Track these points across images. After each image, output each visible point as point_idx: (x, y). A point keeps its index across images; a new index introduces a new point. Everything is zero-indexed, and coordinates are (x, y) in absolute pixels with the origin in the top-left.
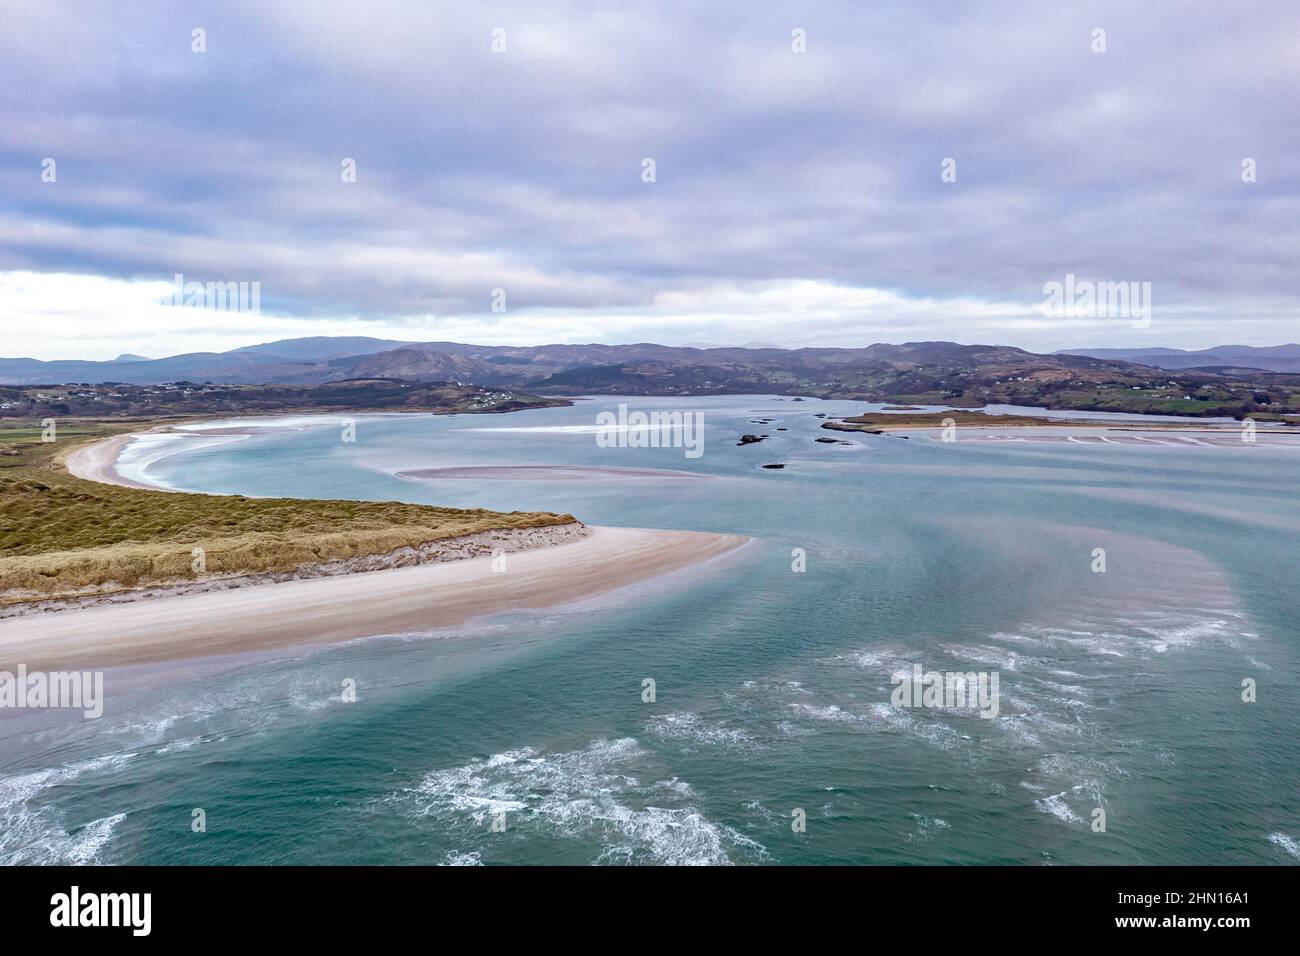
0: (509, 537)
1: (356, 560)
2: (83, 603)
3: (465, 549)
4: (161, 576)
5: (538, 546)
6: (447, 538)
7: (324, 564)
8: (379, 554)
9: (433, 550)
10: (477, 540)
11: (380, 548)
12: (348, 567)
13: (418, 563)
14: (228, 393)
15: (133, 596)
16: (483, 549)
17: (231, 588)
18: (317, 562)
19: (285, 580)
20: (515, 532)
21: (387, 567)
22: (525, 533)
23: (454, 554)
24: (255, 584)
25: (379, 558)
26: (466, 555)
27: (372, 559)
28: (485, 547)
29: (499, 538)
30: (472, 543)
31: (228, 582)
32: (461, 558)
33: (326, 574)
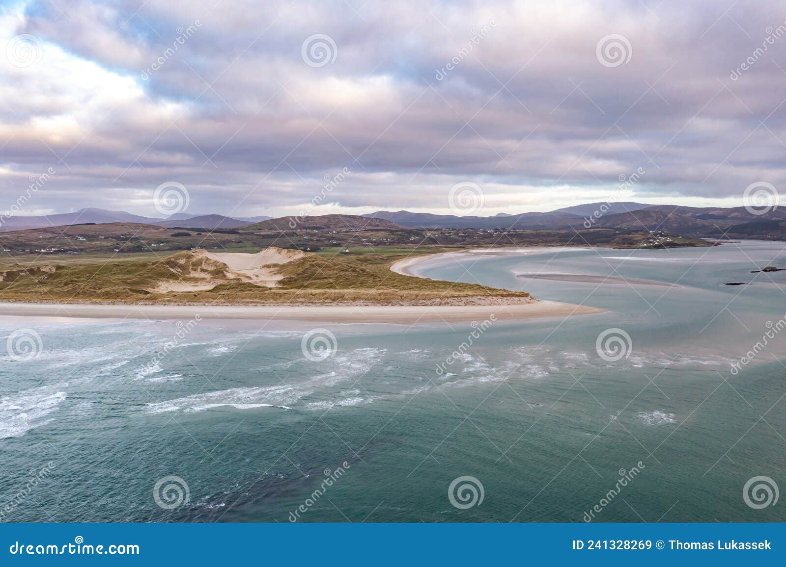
0: (486, 299)
1: (414, 301)
2: (317, 305)
3: (463, 302)
4: (347, 299)
5: (499, 304)
6: (457, 297)
7: (402, 301)
8: (425, 300)
9: (449, 301)
10: (470, 299)
11: (426, 298)
12: (410, 303)
13: (440, 305)
14: (516, 235)
15: (332, 304)
16: (471, 303)
17: (365, 306)
18: (400, 300)
19: (385, 305)
20: (490, 298)
21: (426, 305)
22: (495, 298)
23: (457, 303)
24: (374, 305)
25: (424, 301)
26: (463, 304)
27: (421, 301)
28: (472, 302)
29: (481, 299)
30: (467, 300)
31: (365, 304)
32: (459, 305)
33: (401, 305)
